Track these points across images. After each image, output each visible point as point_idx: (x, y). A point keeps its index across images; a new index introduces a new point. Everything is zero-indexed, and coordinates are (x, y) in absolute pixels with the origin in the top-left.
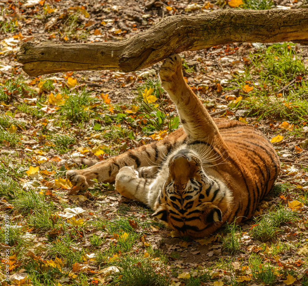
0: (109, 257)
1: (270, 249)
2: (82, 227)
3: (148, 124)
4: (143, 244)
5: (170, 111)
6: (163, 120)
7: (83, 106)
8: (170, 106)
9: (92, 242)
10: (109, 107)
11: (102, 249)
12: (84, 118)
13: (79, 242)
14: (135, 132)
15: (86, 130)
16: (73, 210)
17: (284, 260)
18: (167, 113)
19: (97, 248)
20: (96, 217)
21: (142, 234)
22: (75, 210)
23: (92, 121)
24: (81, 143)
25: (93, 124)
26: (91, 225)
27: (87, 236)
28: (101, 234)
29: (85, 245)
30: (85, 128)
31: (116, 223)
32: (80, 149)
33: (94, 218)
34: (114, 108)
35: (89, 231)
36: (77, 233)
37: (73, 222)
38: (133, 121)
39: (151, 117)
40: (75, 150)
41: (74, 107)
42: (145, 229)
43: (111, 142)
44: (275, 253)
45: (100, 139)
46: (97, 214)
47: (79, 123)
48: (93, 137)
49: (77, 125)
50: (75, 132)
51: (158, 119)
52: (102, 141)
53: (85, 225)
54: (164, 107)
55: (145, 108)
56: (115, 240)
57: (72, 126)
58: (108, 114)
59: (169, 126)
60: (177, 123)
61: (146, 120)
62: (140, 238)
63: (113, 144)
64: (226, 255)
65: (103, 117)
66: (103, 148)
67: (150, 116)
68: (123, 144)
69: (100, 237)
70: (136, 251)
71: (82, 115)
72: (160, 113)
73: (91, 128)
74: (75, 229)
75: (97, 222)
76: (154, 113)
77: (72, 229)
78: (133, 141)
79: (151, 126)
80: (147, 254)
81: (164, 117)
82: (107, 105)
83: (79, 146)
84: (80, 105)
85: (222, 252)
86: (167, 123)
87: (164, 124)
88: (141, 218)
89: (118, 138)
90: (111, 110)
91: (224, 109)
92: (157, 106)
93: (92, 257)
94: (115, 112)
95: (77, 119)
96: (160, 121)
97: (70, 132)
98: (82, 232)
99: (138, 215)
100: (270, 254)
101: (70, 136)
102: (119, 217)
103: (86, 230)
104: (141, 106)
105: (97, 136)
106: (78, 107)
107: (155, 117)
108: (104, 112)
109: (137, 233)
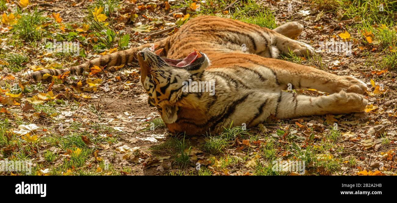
0: (62, 172)
1: (219, 162)
2: (36, 144)
3: (98, 42)
4: (96, 159)
5: (120, 29)
6: (113, 38)
7: (36, 25)
8: (119, 24)
9: (46, 158)
10: (61, 26)
11: (56, 164)
12: (37, 37)
13: (34, 157)
14: (86, 49)
15: (39, 48)
16: (27, 127)
17: (233, 172)
18: (116, 31)
19: (51, 164)
20: (49, 133)
21: (95, 149)
22: (29, 127)
23: (44, 40)
24: (34, 61)
25: (45, 42)
26: (45, 141)
27: (41, 152)
28: (55, 150)
29: (40, 161)
30: (37, 46)
31: (69, 139)
32: (33, 67)
33: (47, 134)
34: (65, 27)
35: (43, 147)
36: (31, 149)
37: (28, 138)
38: (84, 40)
39: (102, 35)
40: (28, 68)
41: (26, 26)
42: (97, 144)
43: (63, 60)
44: (223, 166)
45: (52, 58)
46: (50, 130)
47: (32, 42)
48: (45, 56)
49: (30, 44)
50: (28, 51)
51: (108, 37)
52: (54, 60)
53: (39, 141)
54: (114, 25)
55: (95, 27)
56: (68, 155)
57: (25, 45)
58: (59, 33)
59: (119, 44)
60: (127, 41)
61: (97, 39)
62: (93, 153)
63: (65, 61)
64: (177, 169)
65: (55, 36)
66: (56, 66)
67: (100, 34)
68: (75, 61)
69: (54, 153)
70: (89, 166)
71: (34, 34)
72: (111, 32)
73: (43, 47)
74: (29, 146)
75: (51, 138)
76: (104, 31)
77: (27, 145)
78: (84, 59)
79: (102, 44)
80: (100, 168)
81: (114, 35)
82: (59, 24)
83: (32, 64)
84: (32, 24)
85: (172, 165)
86: (117, 41)
87: (114, 42)
88: (93, 133)
89: (69, 56)
90: (63, 28)
91: (173, 27)
92: (107, 24)
93: (46, 172)
94: (67, 31)
95: (29, 37)
96: (111, 39)
97: (23, 51)
98: (37, 148)
99: (90, 131)
100: (219, 167)
101: (23, 55)
102: (72, 133)
103: (40, 146)
104: (92, 25)
105: (49, 54)
106: (31, 26)
107: (105, 35)
108: (55, 31)
109: (90, 148)
